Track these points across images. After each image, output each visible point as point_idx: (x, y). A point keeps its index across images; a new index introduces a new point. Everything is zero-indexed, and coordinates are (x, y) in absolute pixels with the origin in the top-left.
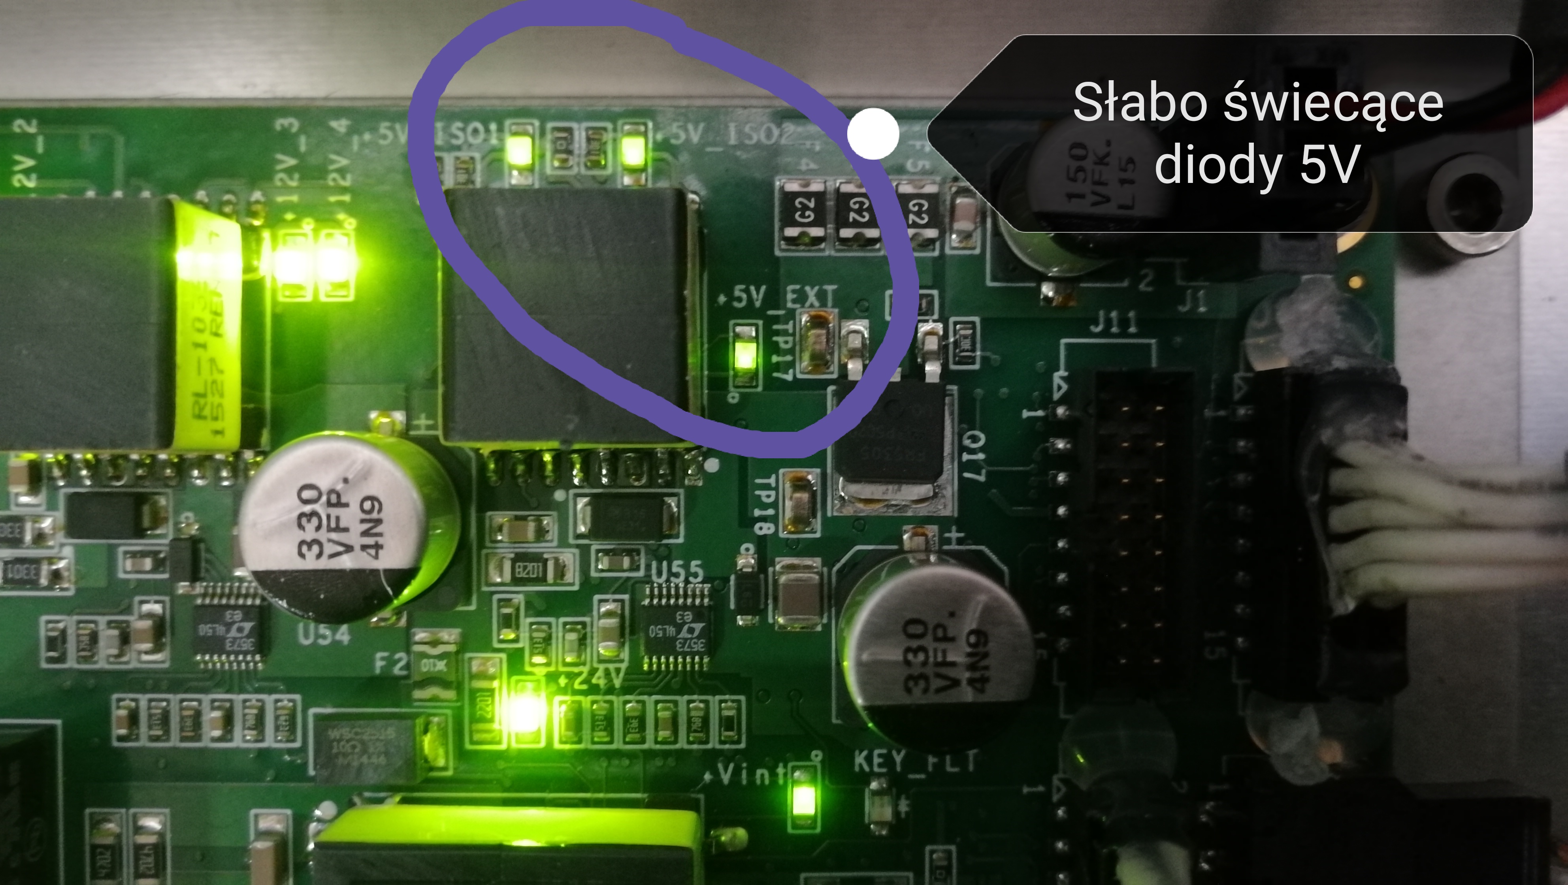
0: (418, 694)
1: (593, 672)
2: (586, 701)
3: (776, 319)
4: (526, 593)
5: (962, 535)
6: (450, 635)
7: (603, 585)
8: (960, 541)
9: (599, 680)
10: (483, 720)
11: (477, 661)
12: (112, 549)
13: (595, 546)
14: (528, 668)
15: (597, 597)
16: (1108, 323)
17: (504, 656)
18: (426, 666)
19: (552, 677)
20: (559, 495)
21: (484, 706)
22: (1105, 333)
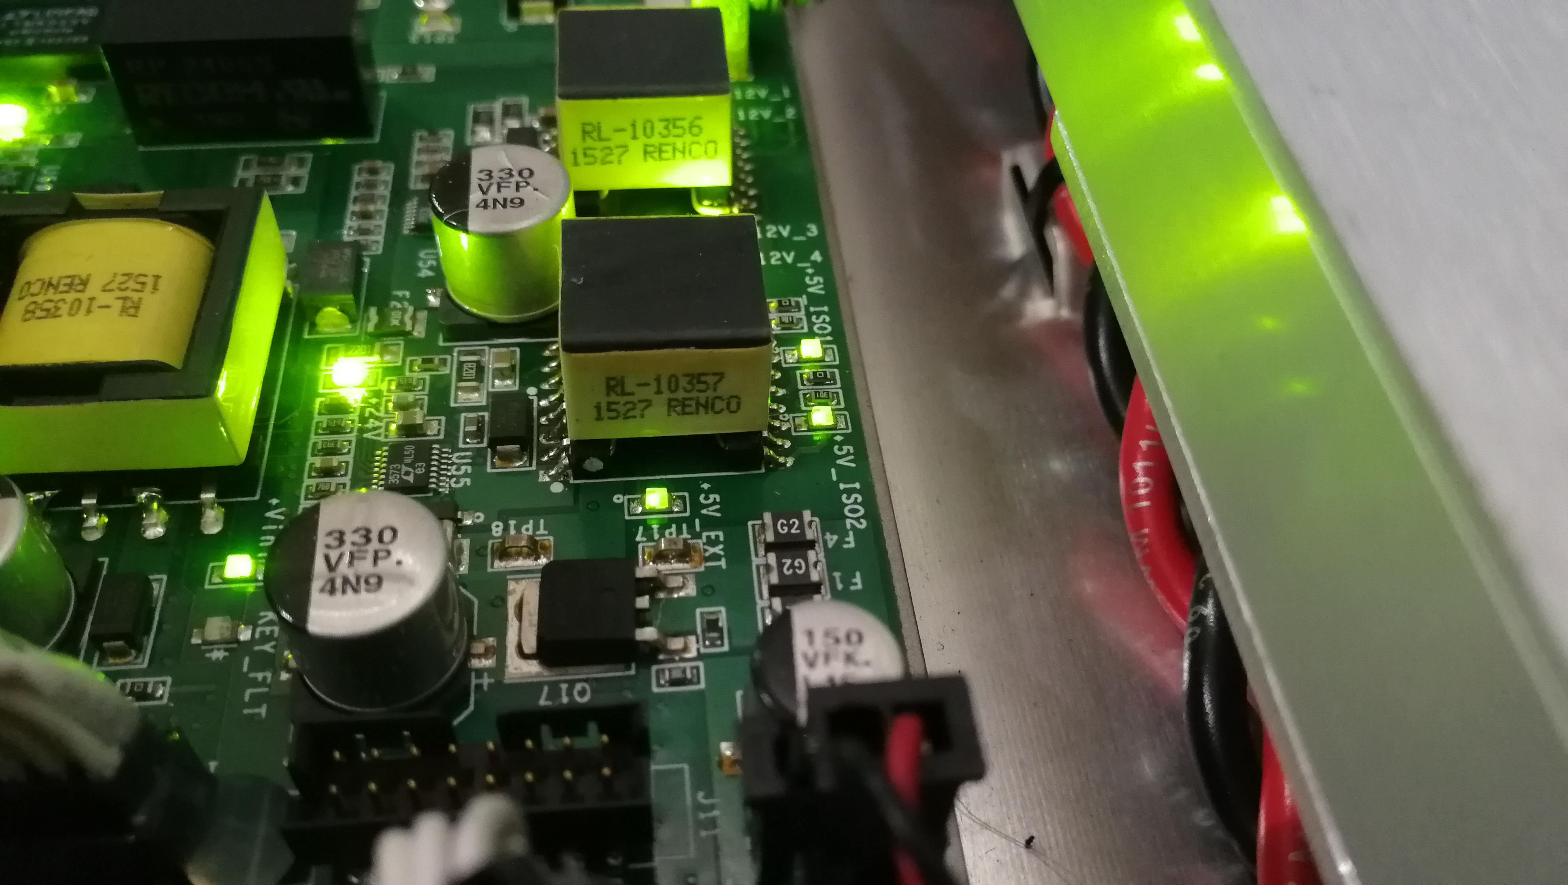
0: (374, 310)
1: (378, 419)
2: (355, 416)
3: (691, 526)
4: (450, 375)
5: (485, 688)
7: (453, 422)
8: (479, 687)
9: (371, 424)
11: (397, 347)
14: (387, 379)
15: (443, 418)
17: (400, 364)
18: (396, 312)
19: (378, 394)
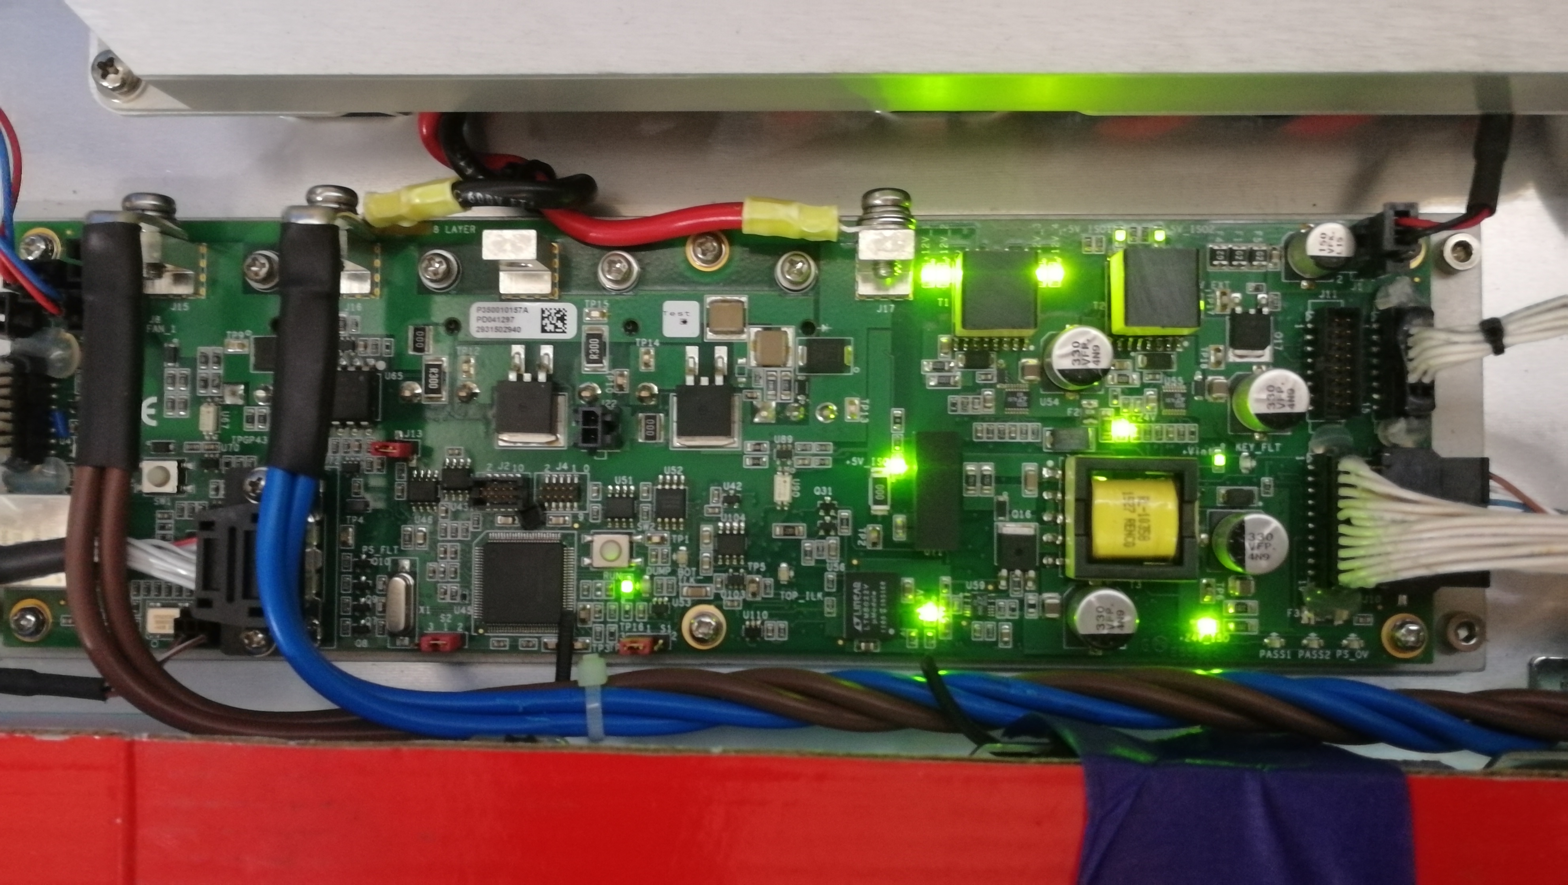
0: (1085, 422)
1: (1145, 415)
2: (1142, 425)
3: (1208, 293)
4: (1121, 388)
6: (1095, 403)
7: (1149, 386)
9: (1147, 418)
10: (1107, 431)
11: (1105, 411)
12: (974, 372)
13: (1145, 371)
14: (1122, 414)
15: (1146, 390)
16: (1326, 294)
17: (1114, 409)
18: (1088, 412)
19: (1131, 417)
20: (1132, 354)
21: (1107, 426)
22: (1325, 298)
